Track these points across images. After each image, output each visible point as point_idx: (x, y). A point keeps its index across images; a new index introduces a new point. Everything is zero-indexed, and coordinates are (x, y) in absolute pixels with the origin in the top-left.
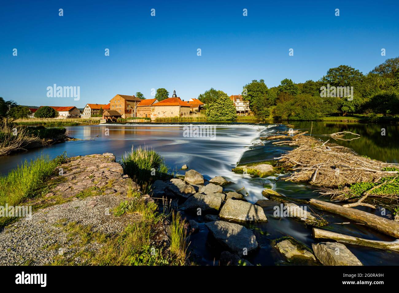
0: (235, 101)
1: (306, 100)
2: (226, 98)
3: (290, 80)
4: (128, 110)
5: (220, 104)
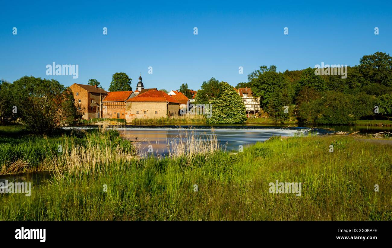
0: (242, 96)
1: (337, 98)
4: (92, 107)
5: (225, 100)
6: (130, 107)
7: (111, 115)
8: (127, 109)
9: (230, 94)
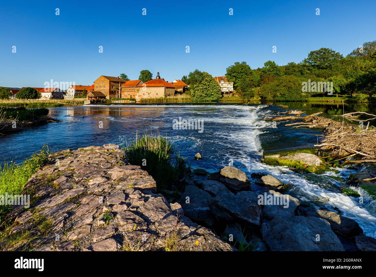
0: (220, 82)
1: (292, 80)
2: (211, 79)
3: (274, 62)
4: (113, 91)
5: (205, 85)
6: (138, 90)
7: (127, 96)
8: (136, 92)
9: (209, 80)
